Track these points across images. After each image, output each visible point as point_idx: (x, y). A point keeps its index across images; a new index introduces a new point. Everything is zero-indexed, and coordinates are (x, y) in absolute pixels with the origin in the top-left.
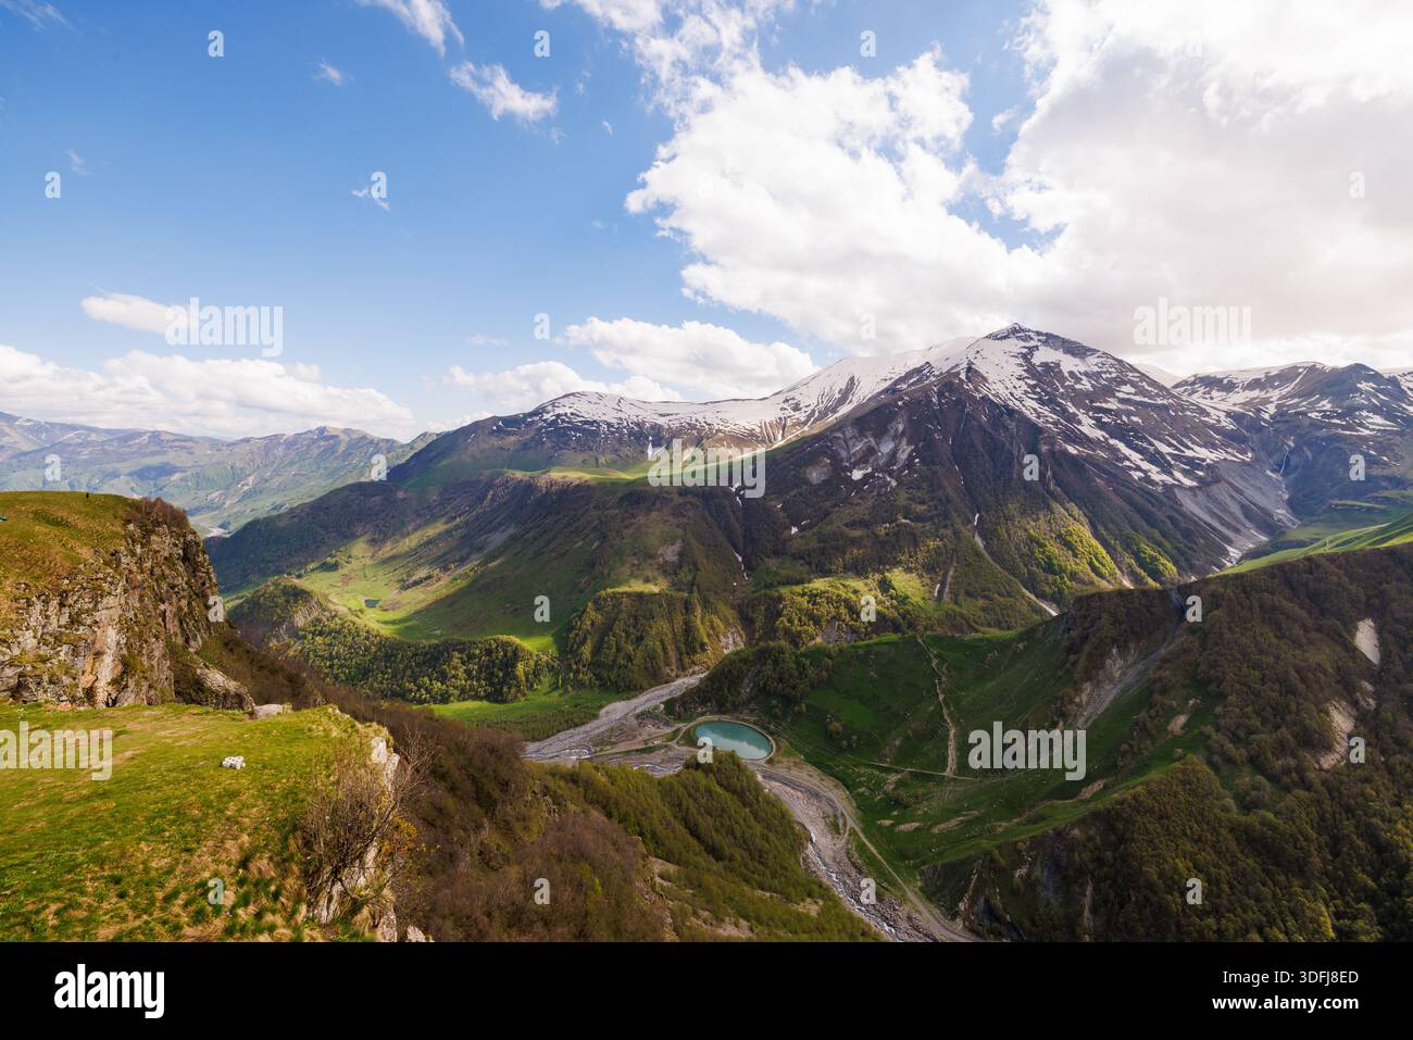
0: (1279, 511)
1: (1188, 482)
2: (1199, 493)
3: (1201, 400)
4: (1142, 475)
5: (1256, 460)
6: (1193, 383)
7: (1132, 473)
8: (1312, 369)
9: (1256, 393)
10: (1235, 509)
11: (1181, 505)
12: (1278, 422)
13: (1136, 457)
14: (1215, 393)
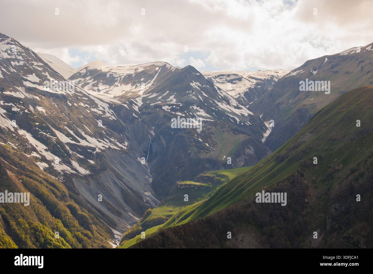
0: (146, 193)
1: (83, 171)
2: (91, 181)
3: (91, 92)
4: (46, 165)
5: (130, 148)
6: (85, 76)
7: (38, 163)
8: (164, 67)
9: (128, 87)
10: (117, 194)
11: (78, 194)
12: (144, 114)
13: (41, 147)
14: (101, 87)
